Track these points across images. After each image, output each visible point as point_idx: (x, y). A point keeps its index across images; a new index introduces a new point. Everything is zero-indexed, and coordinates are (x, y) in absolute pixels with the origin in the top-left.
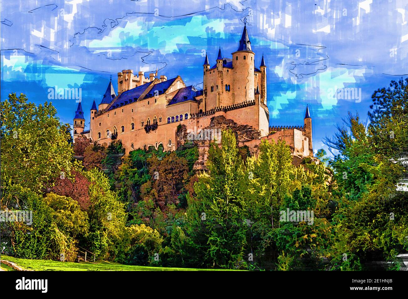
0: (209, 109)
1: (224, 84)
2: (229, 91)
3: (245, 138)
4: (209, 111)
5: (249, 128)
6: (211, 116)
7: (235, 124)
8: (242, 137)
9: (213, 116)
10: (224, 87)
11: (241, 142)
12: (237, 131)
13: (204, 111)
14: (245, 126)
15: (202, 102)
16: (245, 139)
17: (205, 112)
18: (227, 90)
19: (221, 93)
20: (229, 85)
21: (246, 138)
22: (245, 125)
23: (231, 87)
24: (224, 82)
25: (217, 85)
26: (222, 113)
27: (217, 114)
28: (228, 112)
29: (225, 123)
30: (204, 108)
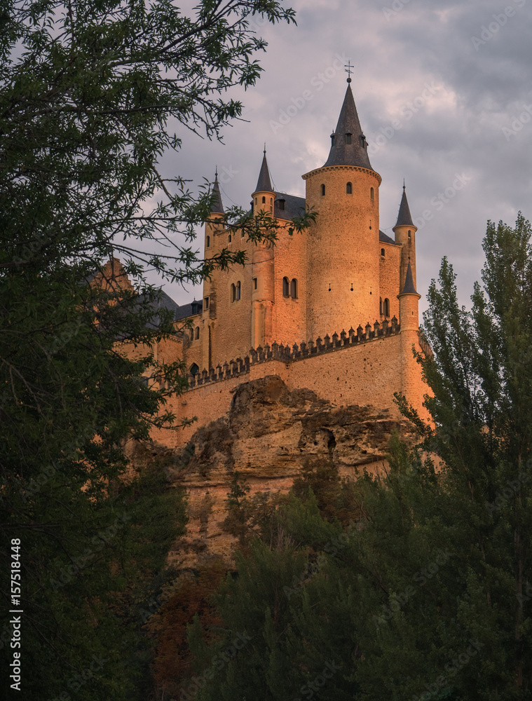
0: (224, 357)
1: (280, 276)
2: (295, 297)
3: (364, 448)
4: (226, 365)
5: (380, 417)
6: (234, 383)
7: (324, 403)
8: (353, 447)
9: (242, 380)
10: (279, 287)
11: (349, 466)
12: (333, 425)
13: (205, 366)
14: (365, 409)
15: (198, 338)
16: (365, 452)
17: (211, 370)
18: (286, 295)
19: (268, 303)
20: (294, 280)
21: (370, 450)
22: (362, 405)
23: (301, 286)
24: (277, 268)
25: (254, 276)
26: (274, 368)
27: (257, 372)
28: (298, 365)
29: (286, 403)
30: (206, 359)
